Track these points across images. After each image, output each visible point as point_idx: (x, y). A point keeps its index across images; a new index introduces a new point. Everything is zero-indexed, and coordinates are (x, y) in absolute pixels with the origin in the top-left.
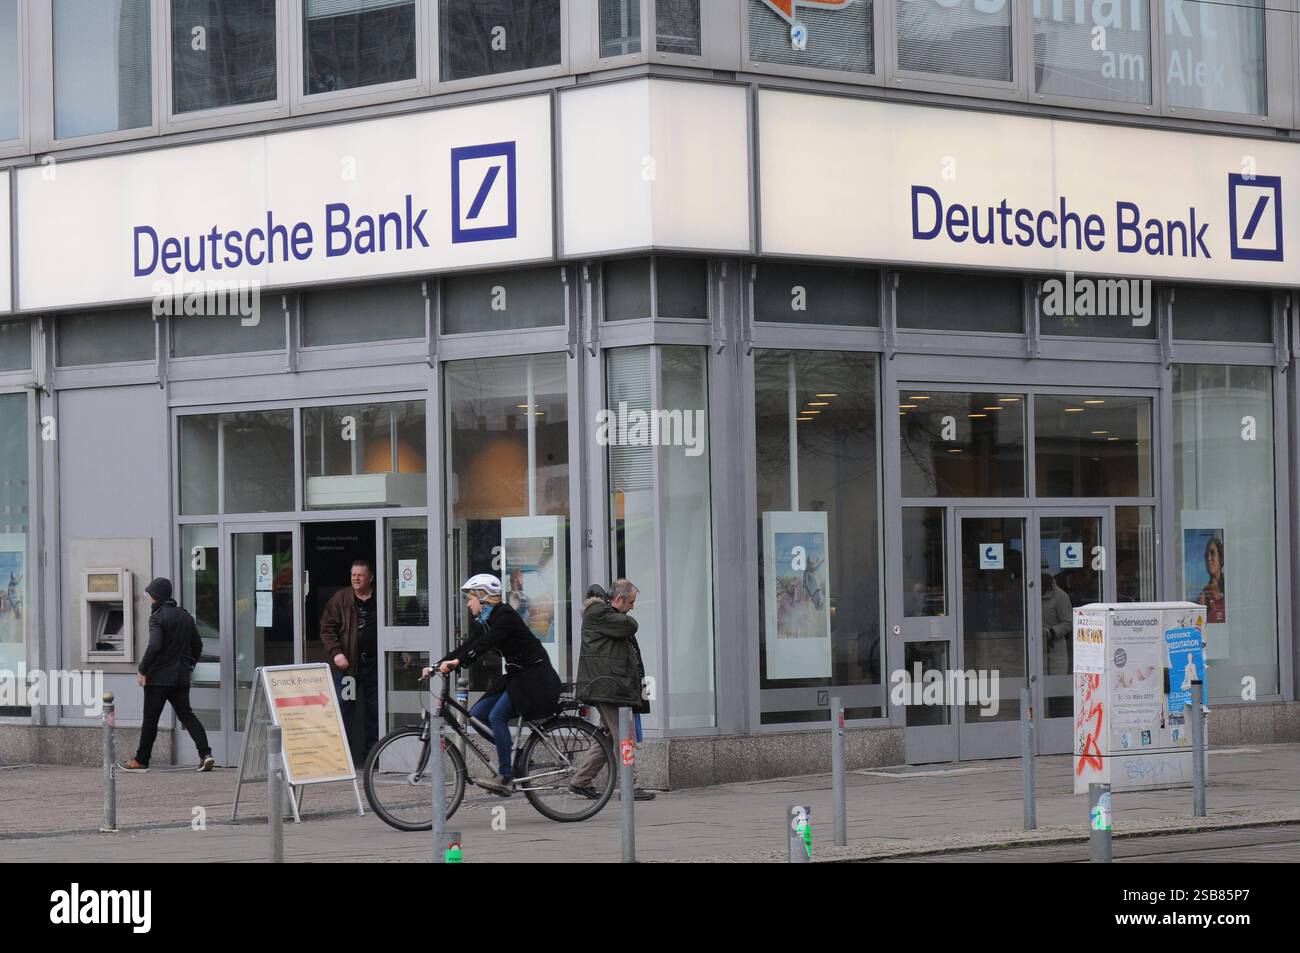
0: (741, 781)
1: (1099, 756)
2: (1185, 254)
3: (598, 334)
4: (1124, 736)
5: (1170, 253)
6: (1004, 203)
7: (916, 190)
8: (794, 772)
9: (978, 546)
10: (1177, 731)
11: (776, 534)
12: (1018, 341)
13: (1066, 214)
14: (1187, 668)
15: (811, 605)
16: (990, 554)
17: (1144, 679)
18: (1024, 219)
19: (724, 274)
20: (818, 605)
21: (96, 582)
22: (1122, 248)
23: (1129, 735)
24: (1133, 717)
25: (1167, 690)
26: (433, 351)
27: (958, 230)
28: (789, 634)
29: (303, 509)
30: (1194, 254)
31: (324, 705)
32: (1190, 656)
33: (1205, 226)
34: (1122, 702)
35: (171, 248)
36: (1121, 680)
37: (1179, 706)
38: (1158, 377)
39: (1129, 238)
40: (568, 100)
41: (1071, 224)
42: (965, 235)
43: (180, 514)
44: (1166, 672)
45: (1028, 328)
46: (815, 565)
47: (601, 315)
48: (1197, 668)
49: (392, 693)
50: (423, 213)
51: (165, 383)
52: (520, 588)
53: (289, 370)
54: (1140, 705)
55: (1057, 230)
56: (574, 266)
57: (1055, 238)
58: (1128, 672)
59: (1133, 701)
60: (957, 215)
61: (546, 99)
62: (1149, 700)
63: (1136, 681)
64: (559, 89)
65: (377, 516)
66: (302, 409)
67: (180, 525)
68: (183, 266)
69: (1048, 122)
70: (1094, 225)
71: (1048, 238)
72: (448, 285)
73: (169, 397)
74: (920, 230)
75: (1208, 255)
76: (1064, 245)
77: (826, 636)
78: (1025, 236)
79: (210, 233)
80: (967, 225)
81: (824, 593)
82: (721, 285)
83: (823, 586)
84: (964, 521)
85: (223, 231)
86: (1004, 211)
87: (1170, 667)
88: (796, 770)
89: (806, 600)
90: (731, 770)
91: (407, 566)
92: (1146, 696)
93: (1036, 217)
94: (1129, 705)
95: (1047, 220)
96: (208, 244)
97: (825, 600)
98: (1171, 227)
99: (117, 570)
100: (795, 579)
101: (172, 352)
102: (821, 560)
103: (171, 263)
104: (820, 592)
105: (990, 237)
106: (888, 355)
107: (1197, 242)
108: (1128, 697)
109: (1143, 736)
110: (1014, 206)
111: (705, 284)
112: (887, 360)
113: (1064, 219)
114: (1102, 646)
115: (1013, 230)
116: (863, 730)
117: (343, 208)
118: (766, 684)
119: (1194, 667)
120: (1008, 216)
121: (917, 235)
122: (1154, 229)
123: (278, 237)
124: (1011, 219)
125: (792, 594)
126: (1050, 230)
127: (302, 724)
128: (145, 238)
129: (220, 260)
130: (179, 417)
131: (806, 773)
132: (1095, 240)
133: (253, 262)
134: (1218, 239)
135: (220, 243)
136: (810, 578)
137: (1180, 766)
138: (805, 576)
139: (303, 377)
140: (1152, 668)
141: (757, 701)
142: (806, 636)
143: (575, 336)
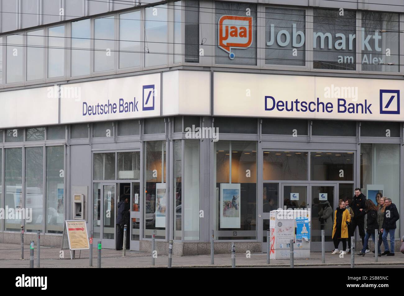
0: (206, 254)
1: (274, 250)
2: (362, 112)
3: (172, 136)
4: (281, 245)
5: (357, 112)
6: (297, 100)
7: (266, 97)
8: (224, 253)
9: (290, 194)
10: (299, 244)
11: (223, 189)
12: (305, 137)
13: (319, 103)
14: (303, 228)
15: (234, 208)
16: (294, 196)
17: (288, 230)
18: (304, 104)
19: (203, 121)
20: (236, 208)
21: (76, 198)
22: (339, 111)
23: (282, 245)
24: (285, 240)
25: (296, 233)
26: (141, 139)
27: (280, 108)
28: (227, 216)
29: (117, 179)
30: (366, 113)
31: (83, 230)
32: (304, 225)
33: (370, 105)
34: (280, 236)
35: (90, 109)
36: (280, 230)
37: (300, 238)
38: (356, 147)
39: (342, 109)
40: (164, 74)
41: (321, 106)
42: (283, 109)
43: (94, 180)
44: (296, 228)
45: (309, 134)
46: (236, 198)
47: (173, 131)
48: (307, 228)
49: (133, 229)
50: (138, 102)
51: (91, 144)
52: (159, 202)
53: (114, 142)
54: (287, 237)
55: (316, 107)
56: (167, 118)
57: (315, 109)
58: (282, 228)
59: (284, 236)
60: (280, 104)
61: (159, 74)
62: (290, 236)
63: (285, 230)
64: (162, 72)
65: (131, 182)
66: (117, 153)
67: (94, 183)
68: (92, 113)
69: (313, 78)
70: (329, 105)
71: (312, 109)
72: (145, 121)
73: (92, 148)
74: (268, 108)
75: (371, 113)
76: (318, 111)
77: (239, 217)
78: (304, 109)
79: (97, 105)
80: (284, 106)
81: (239, 205)
82: (203, 123)
83: (238, 204)
84: (285, 187)
85: (100, 105)
86: (297, 102)
87: (297, 227)
88: (225, 252)
89: (233, 207)
90: (203, 252)
91: (136, 195)
92: (289, 235)
93: (308, 104)
94: (283, 237)
95: (312, 105)
96: (97, 107)
97: (239, 207)
98: (357, 105)
99: (80, 194)
100: (229, 201)
101: (93, 136)
102: (238, 196)
103: (90, 112)
104: (238, 205)
105: (292, 109)
106: (259, 142)
107: (367, 110)
108: (282, 235)
109: (287, 245)
110: (300, 100)
111: (199, 123)
112: (259, 143)
113: (318, 104)
114: (275, 221)
115: (299, 107)
116: (247, 243)
117: (122, 100)
118: (220, 229)
119: (305, 227)
120: (298, 103)
121: (266, 109)
122: (351, 106)
123: (110, 106)
124: (299, 105)
125: (228, 206)
126: (313, 107)
127: (76, 235)
128: (85, 105)
129: (99, 112)
130: (94, 153)
131: (228, 253)
132: (329, 109)
133: (106, 113)
134: (375, 108)
135: (99, 107)
136: (234, 201)
137: (300, 254)
138: (232, 201)
139: (118, 144)
140: (291, 227)
141: (217, 234)
142: (232, 217)
143: (167, 136)
